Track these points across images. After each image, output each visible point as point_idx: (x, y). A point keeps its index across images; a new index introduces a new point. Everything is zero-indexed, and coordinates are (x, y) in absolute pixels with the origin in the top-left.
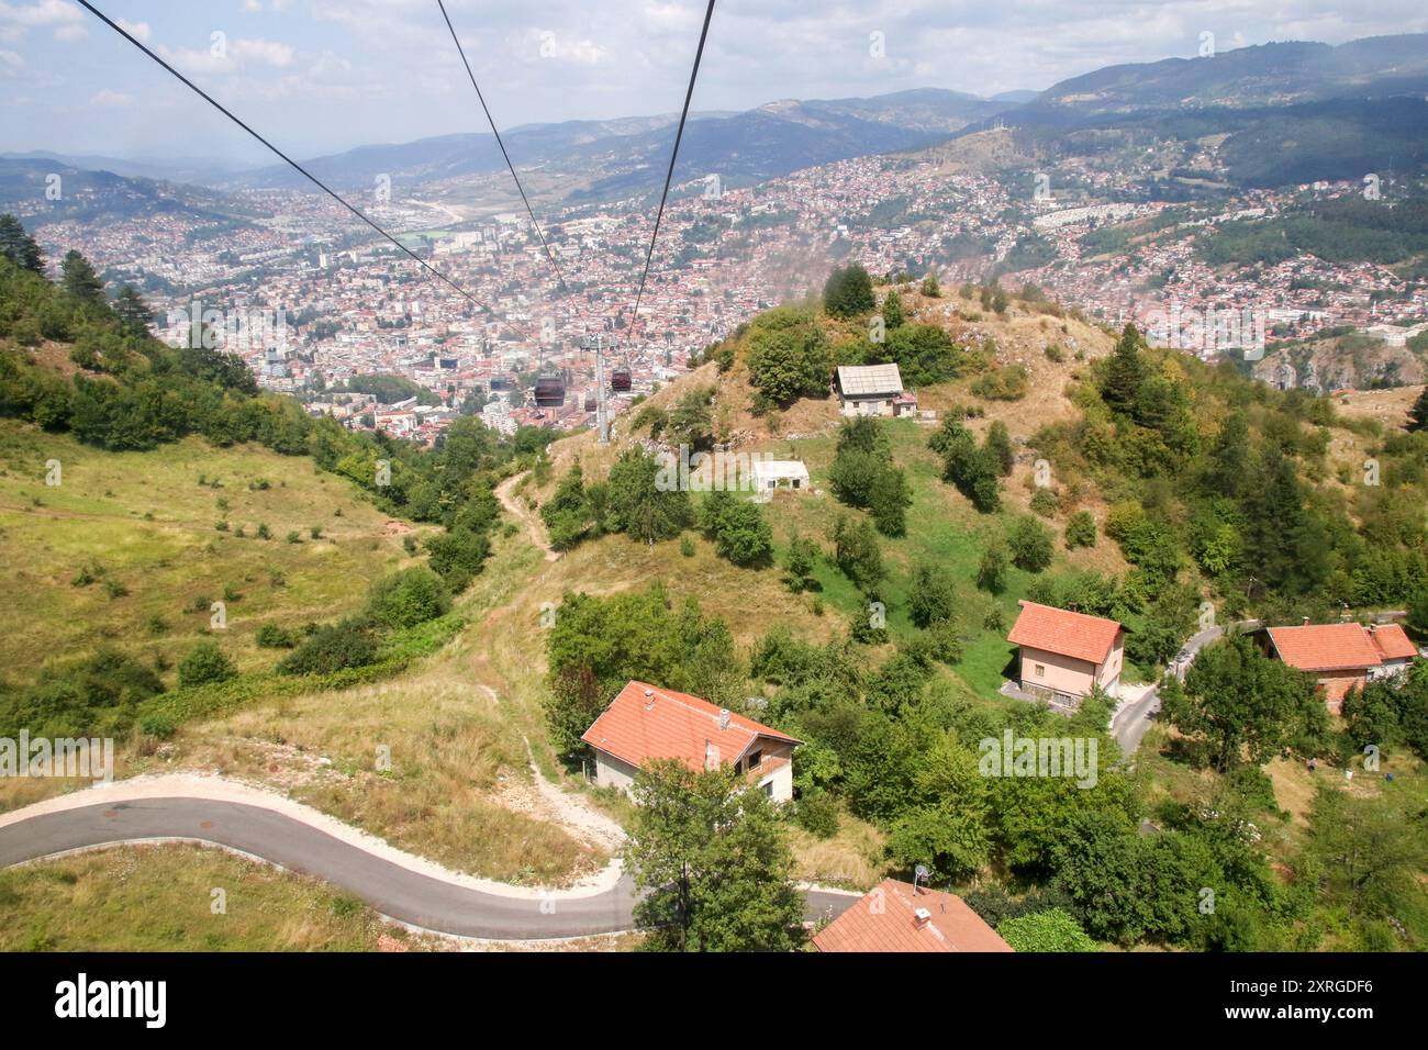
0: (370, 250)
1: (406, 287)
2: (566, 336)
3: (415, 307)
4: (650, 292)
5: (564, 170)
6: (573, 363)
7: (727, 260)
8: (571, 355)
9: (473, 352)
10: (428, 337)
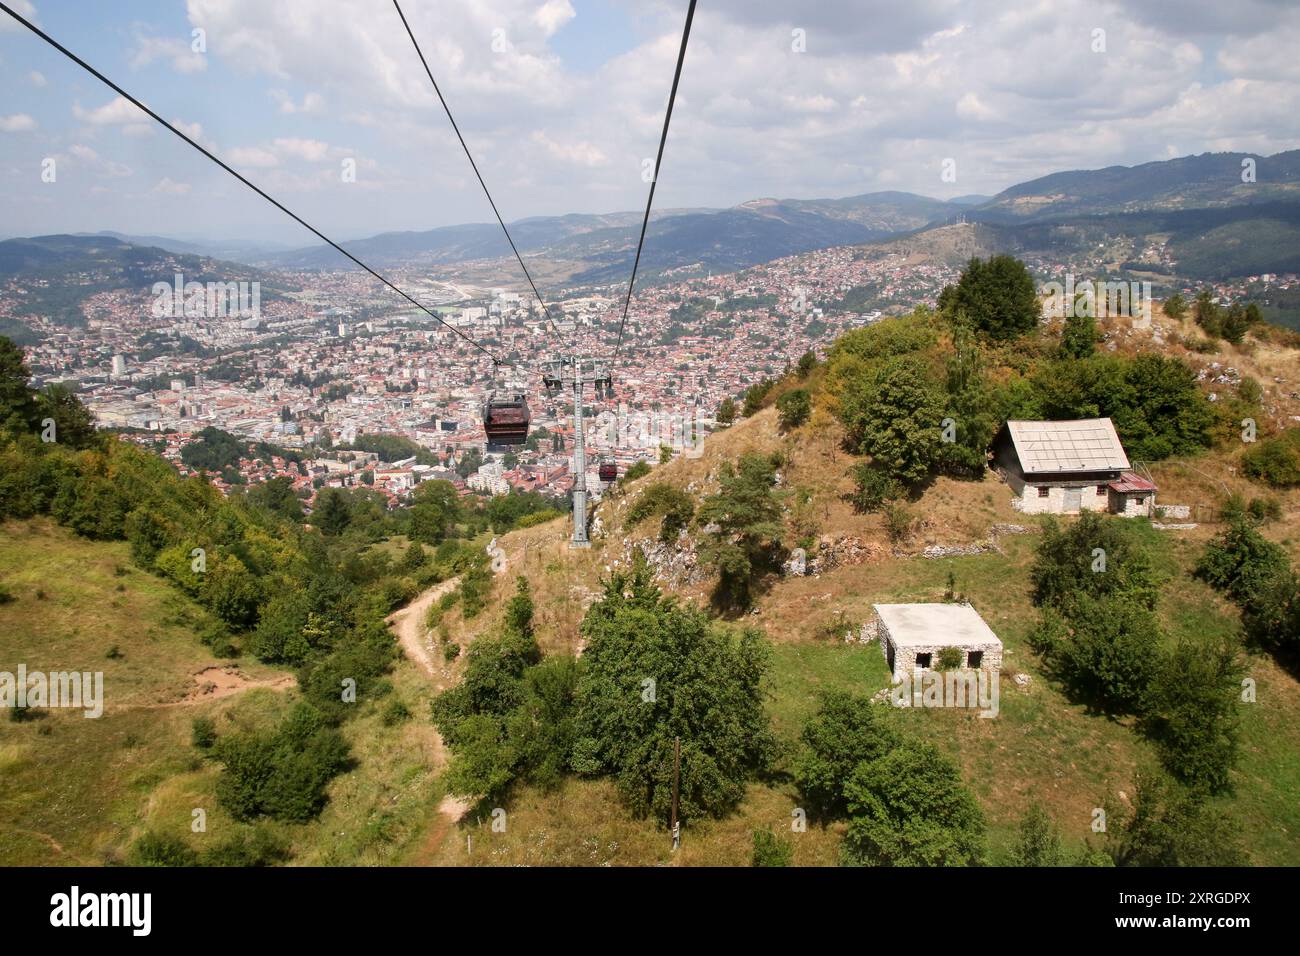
0: (385, 322)
1: (415, 355)
2: (560, 404)
3: (421, 373)
4: (639, 366)
5: (565, 256)
6: (565, 429)
7: (711, 337)
8: (563, 422)
9: (472, 416)
10: (431, 401)
